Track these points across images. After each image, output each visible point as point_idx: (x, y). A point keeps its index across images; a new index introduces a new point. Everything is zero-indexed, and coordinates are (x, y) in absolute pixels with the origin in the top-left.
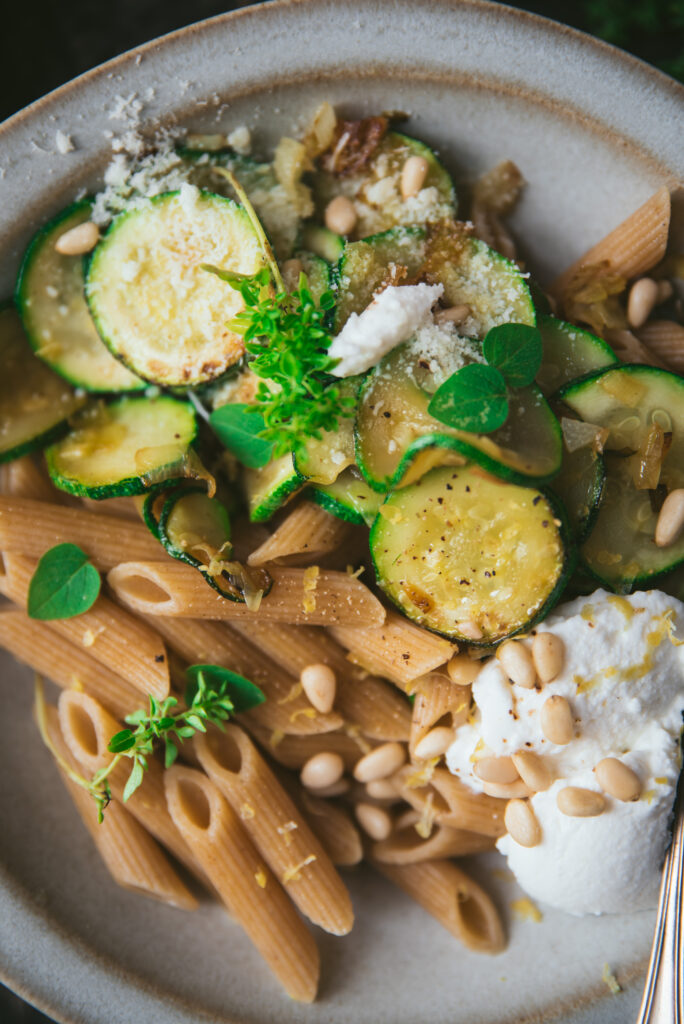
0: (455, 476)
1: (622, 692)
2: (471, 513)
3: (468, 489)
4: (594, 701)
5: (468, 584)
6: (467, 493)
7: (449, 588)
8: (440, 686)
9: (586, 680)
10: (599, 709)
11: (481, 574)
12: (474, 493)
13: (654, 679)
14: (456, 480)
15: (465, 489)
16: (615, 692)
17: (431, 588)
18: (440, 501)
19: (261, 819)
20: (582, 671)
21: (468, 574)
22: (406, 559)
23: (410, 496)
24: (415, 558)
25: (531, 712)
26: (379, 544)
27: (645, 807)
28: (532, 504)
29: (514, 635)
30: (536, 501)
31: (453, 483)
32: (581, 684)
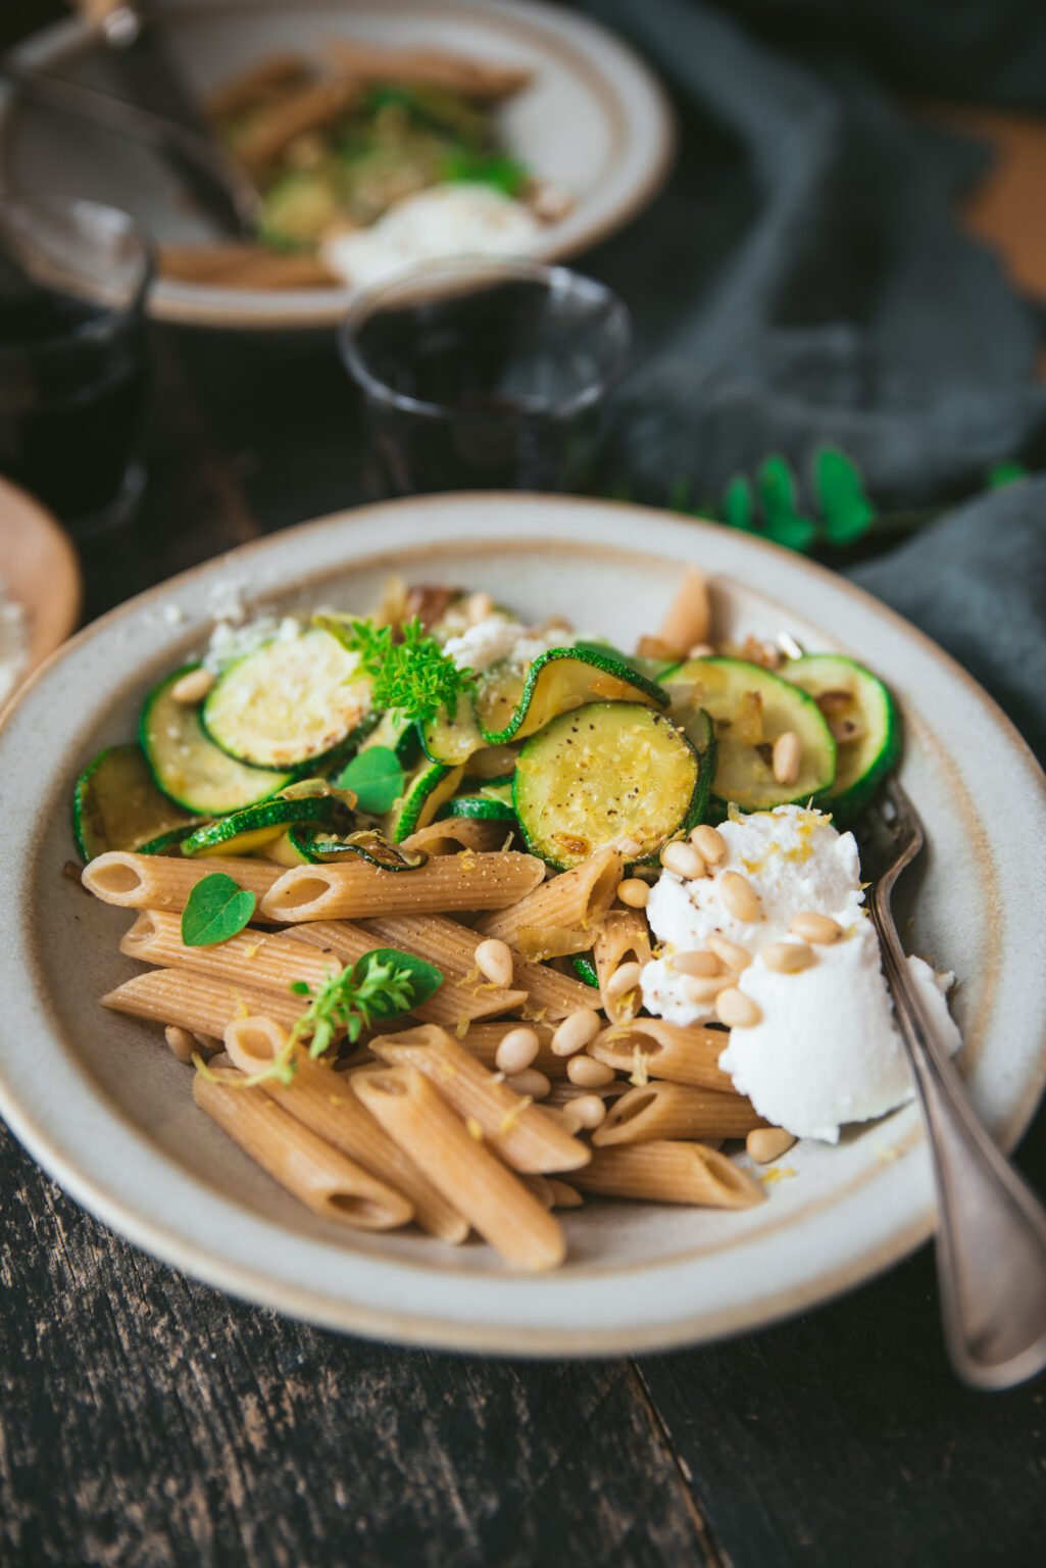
0: (577, 720)
1: (792, 873)
2: (601, 748)
3: (592, 727)
4: (768, 882)
5: (615, 812)
6: (593, 731)
7: (599, 825)
8: (615, 924)
9: (755, 861)
10: (776, 889)
11: (625, 801)
12: (599, 728)
13: (818, 864)
14: (579, 722)
15: (588, 727)
16: (785, 873)
17: (581, 830)
18: (569, 742)
19: (461, 1077)
20: (746, 854)
21: (611, 804)
22: (551, 810)
23: (541, 747)
24: (559, 806)
25: (710, 900)
26: (522, 801)
27: (852, 949)
28: (653, 723)
29: (672, 836)
30: (656, 720)
31: (577, 726)
32: (751, 867)
